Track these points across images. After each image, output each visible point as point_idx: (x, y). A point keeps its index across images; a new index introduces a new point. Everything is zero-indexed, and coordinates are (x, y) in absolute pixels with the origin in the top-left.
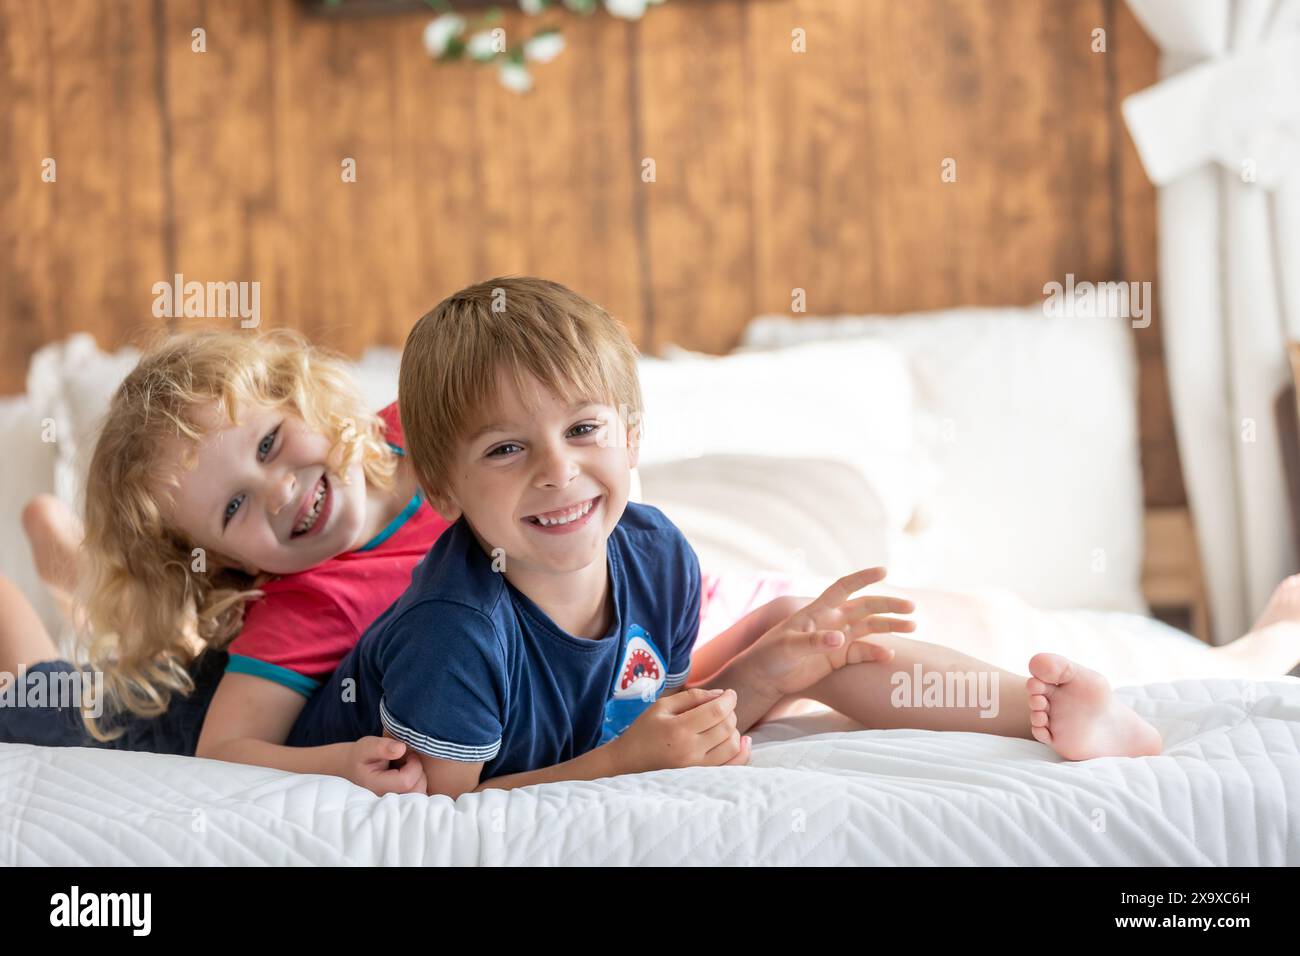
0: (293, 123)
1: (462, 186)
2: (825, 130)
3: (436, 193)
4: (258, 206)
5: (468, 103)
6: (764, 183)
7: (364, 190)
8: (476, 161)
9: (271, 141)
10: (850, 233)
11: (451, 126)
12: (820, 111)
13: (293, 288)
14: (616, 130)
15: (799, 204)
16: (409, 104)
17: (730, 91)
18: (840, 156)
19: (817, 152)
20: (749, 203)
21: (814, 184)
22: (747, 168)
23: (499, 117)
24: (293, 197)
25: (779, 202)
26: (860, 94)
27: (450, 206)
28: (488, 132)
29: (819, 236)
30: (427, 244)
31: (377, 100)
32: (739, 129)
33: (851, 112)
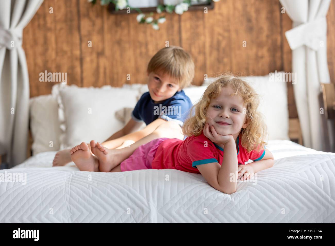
0: (107, 37)
1: (143, 50)
2: (220, 38)
3: (138, 51)
4: (100, 54)
5: (145, 32)
6: (207, 50)
7: (123, 51)
8: (146, 45)
9: (103, 40)
10: (226, 60)
11: (141, 37)
12: (219, 34)
13: (108, 71)
14: (176, 38)
15: (215, 54)
16: (132, 32)
17: (200, 30)
18: (223, 44)
19: (219, 43)
20: (204, 54)
21: (218, 50)
22: (204, 46)
23: (151, 35)
24: (108, 52)
25: (211, 53)
26: (228, 31)
27: (141, 54)
28: (149, 38)
29: (219, 60)
30: (136, 62)
31: (126, 32)
32: (202, 38)
33: (226, 34)
